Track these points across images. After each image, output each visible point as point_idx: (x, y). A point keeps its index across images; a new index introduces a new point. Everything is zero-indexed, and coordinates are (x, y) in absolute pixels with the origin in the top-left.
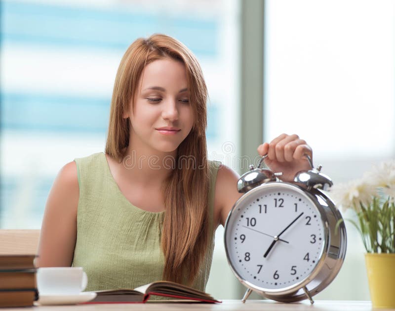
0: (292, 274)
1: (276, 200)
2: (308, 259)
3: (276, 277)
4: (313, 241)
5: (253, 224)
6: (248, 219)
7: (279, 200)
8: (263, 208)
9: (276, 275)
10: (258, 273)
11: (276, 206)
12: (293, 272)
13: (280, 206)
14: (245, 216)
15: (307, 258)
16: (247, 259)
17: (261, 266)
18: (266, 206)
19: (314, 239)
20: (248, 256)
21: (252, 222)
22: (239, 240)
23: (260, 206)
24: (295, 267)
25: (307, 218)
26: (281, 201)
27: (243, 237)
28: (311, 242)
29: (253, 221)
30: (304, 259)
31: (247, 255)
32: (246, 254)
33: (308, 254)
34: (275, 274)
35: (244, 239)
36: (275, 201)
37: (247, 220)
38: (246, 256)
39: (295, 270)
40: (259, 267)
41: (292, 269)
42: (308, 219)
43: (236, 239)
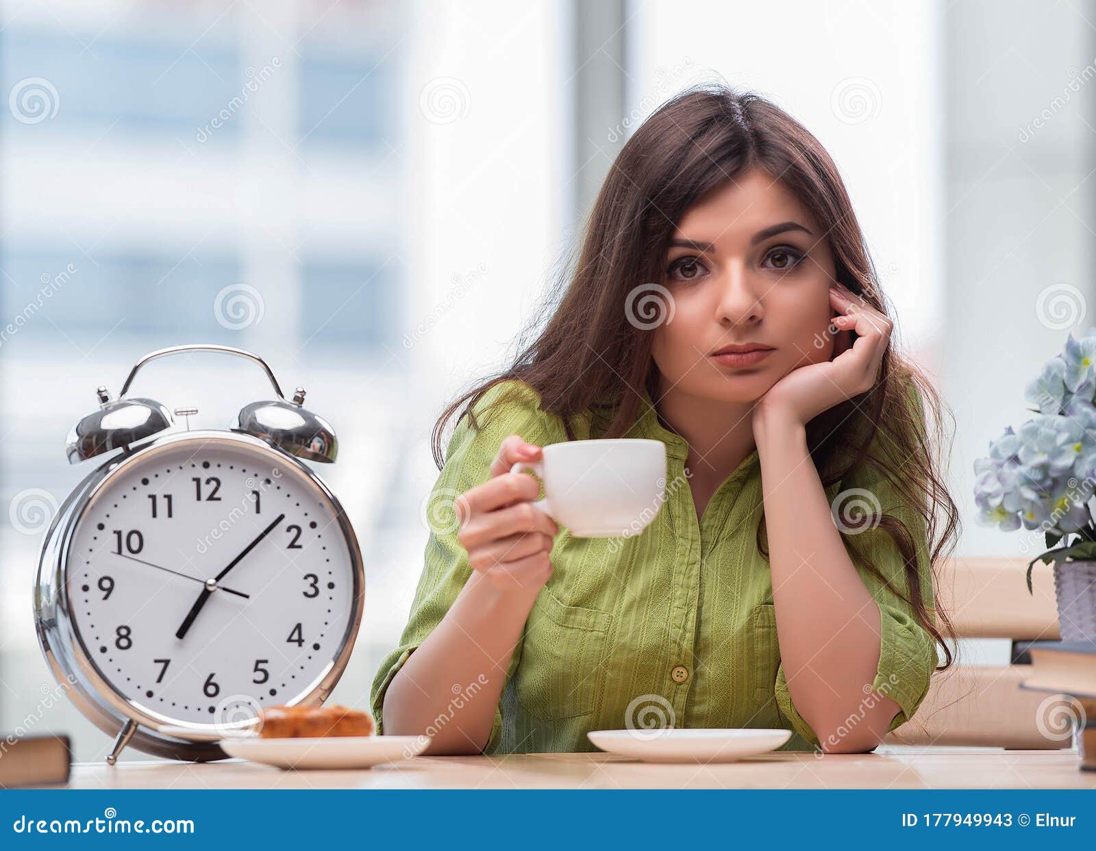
0: (255, 682)
1: (197, 480)
2: (300, 641)
3: (211, 690)
4: (311, 591)
5: (135, 545)
6: (119, 533)
7: (208, 482)
8: (162, 504)
9: (211, 687)
10: (159, 680)
11: (199, 498)
12: (260, 676)
13: (211, 498)
14: (110, 526)
15: (295, 637)
16: (124, 643)
17: (167, 662)
18: (169, 497)
19: (312, 585)
20: (126, 637)
21: (132, 543)
22: (96, 593)
23: (153, 497)
24: (266, 661)
25: (289, 529)
26: (213, 484)
27: (106, 584)
28: (306, 594)
29: (135, 540)
30: (290, 640)
31: (124, 632)
32: (118, 630)
33: (299, 627)
34: (208, 684)
35: (110, 590)
36: (195, 483)
37: (116, 536)
38: (121, 637)
39: (262, 670)
40: (162, 665)
41: (256, 669)
42: (294, 531)
43: (86, 588)
